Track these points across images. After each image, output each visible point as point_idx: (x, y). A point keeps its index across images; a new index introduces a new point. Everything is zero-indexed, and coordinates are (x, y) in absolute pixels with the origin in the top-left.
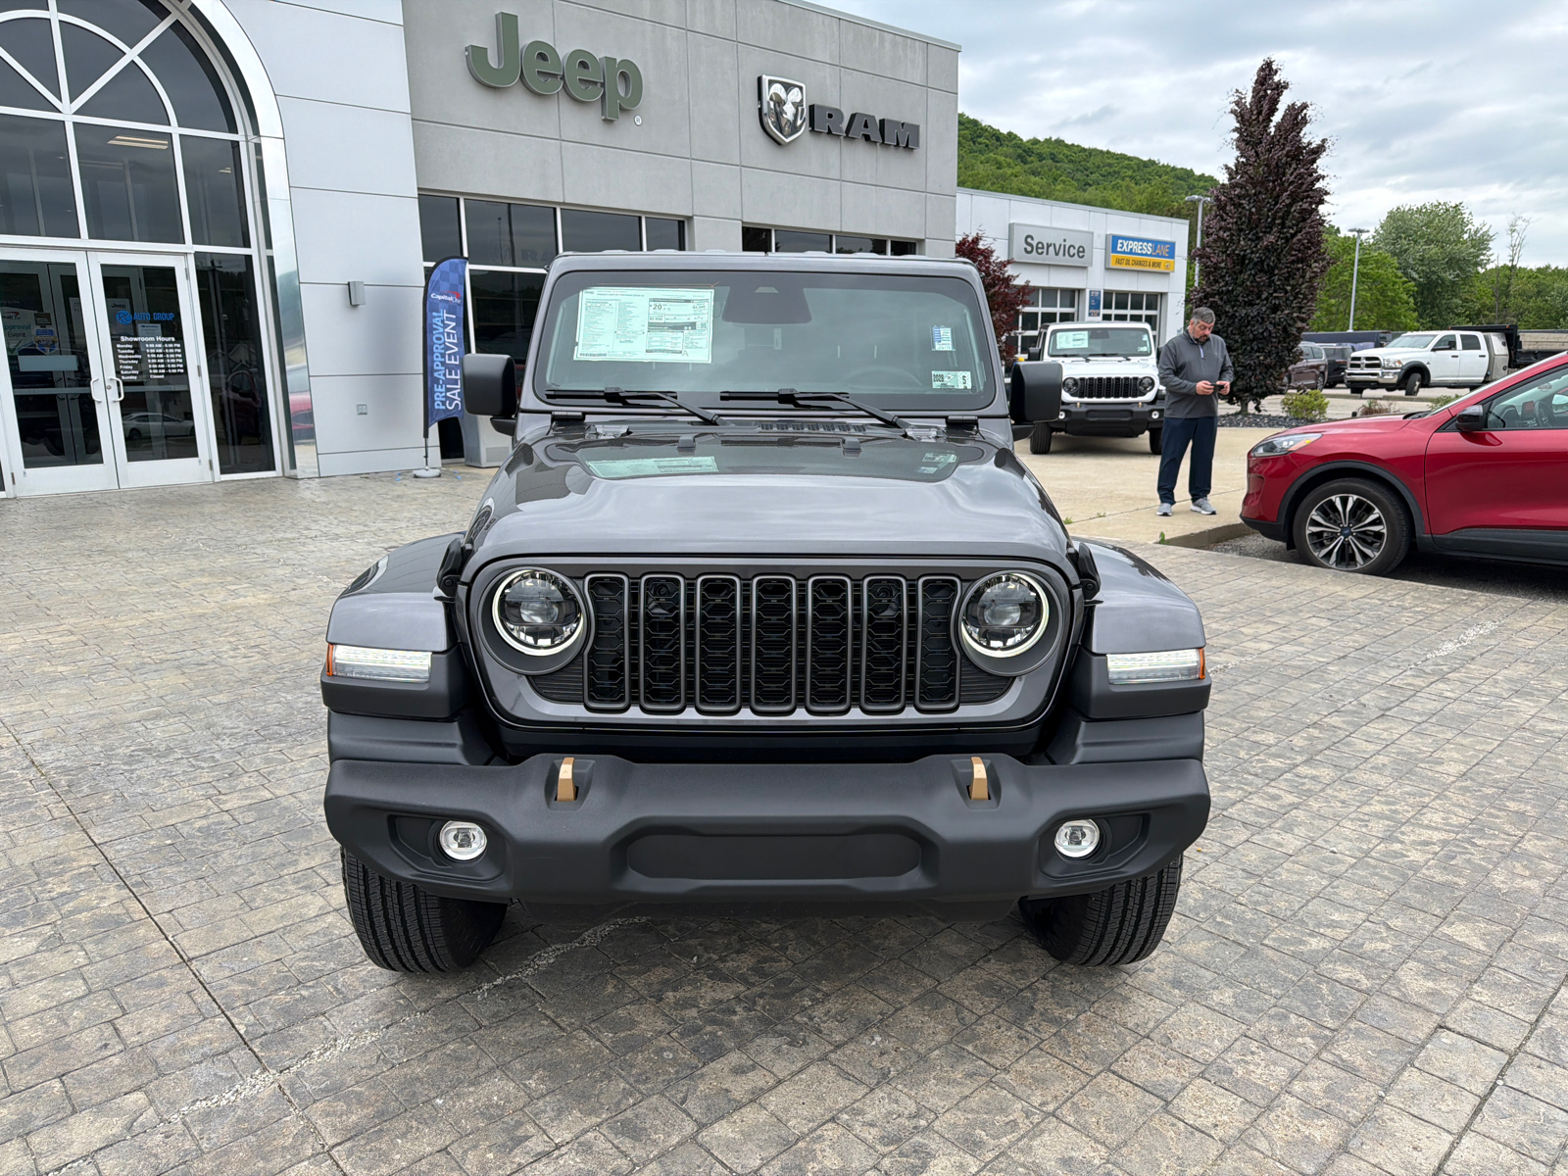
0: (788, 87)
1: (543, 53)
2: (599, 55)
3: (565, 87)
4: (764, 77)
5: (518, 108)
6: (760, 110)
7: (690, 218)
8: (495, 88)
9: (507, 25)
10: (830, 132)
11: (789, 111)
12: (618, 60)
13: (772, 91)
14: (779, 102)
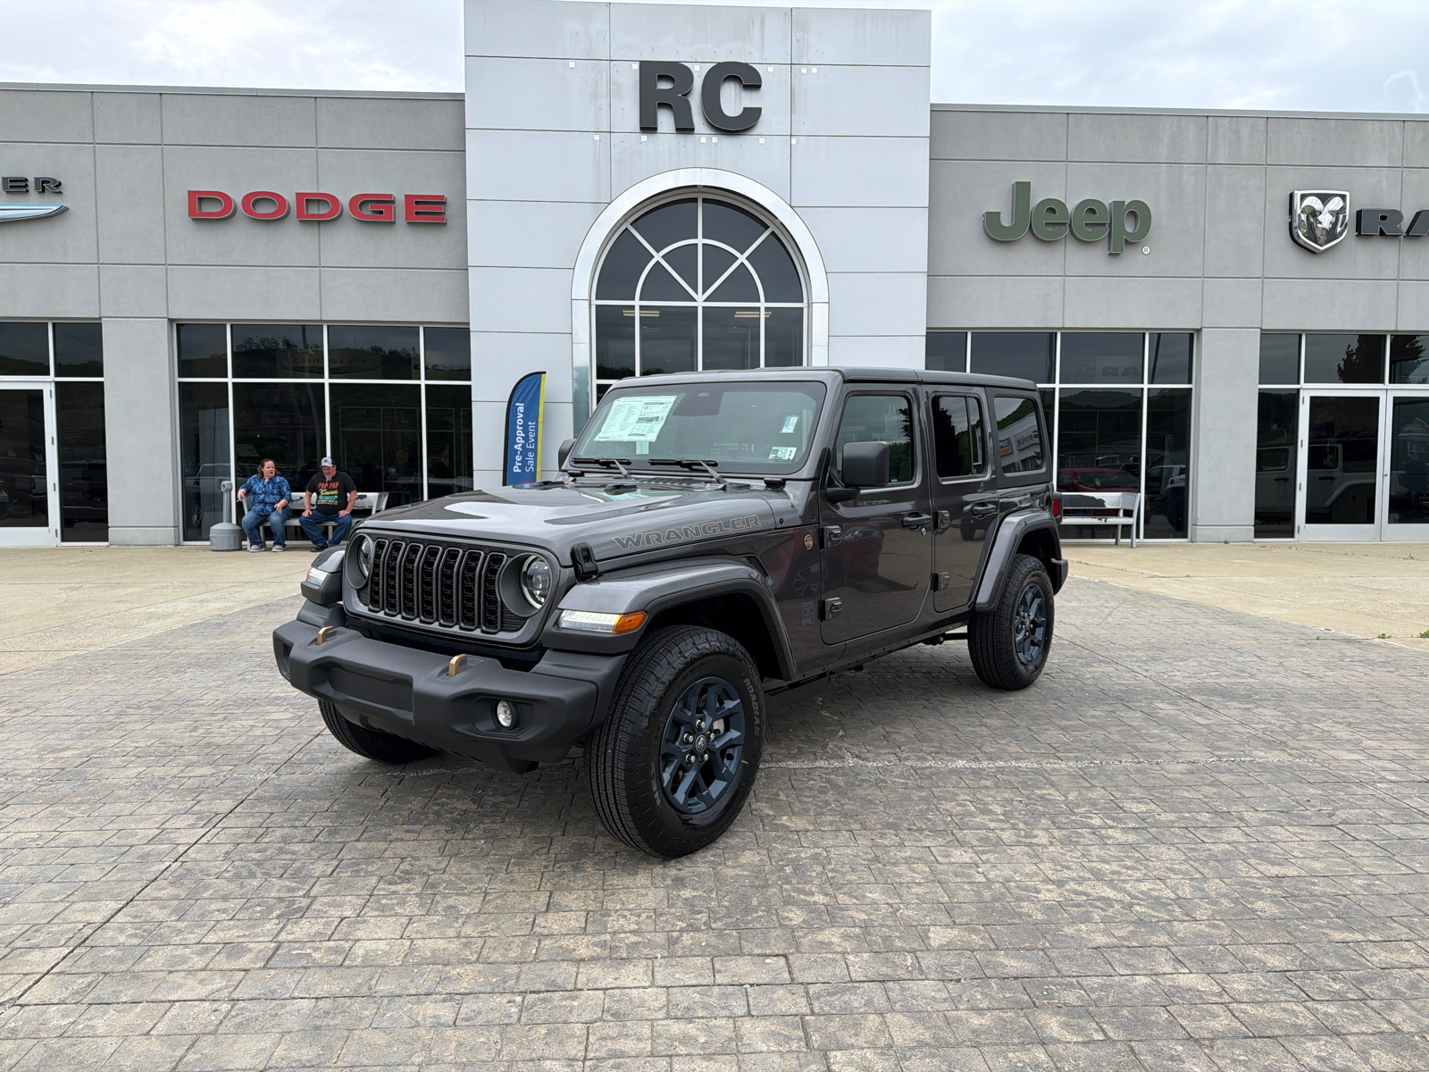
0: (1325, 199)
1: (1052, 207)
2: (1107, 202)
3: (1071, 231)
4: (1296, 192)
5: (1028, 255)
6: (1291, 224)
7: (1199, 331)
8: (1006, 242)
9: (1022, 190)
10: (1382, 233)
11: (1326, 220)
12: (1126, 203)
13: (1305, 203)
14: (1313, 213)
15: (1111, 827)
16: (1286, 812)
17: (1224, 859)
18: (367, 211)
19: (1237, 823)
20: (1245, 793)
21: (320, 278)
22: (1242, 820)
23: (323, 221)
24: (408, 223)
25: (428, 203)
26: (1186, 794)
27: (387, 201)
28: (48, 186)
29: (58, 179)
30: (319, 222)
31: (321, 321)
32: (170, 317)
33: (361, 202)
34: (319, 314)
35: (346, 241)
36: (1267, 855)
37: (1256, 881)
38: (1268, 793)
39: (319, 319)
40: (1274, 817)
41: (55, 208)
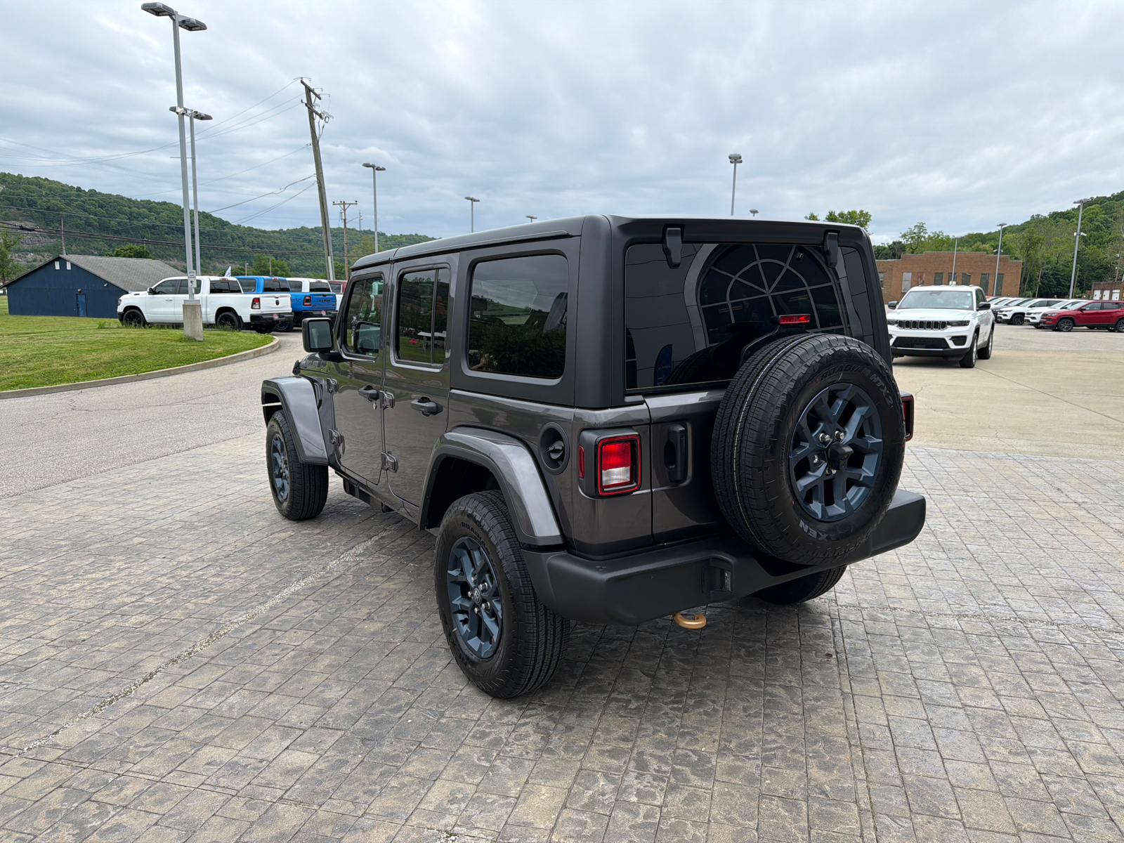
15: (136, 601)
16: (23, 670)
17: (46, 616)
19: (56, 643)
20: (69, 670)
22: (55, 647)
26: (116, 645)
36: (19, 630)
37: (17, 613)
38: (49, 680)
40: (30, 659)
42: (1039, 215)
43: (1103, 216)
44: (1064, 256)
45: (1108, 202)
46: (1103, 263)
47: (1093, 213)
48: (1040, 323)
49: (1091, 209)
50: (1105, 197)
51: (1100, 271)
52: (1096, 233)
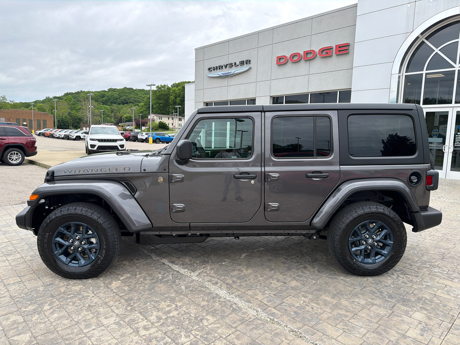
18: (324, 53)
21: (309, 78)
23: (311, 59)
24: (337, 55)
25: (343, 46)
27: (330, 48)
28: (248, 62)
29: (250, 59)
30: (310, 60)
31: (308, 92)
32: (271, 95)
33: (322, 50)
34: (307, 90)
35: (318, 64)
39: (307, 92)
41: (248, 68)
42: (49, 97)
43: (73, 100)
44: (65, 114)
45: (74, 95)
46: (79, 117)
47: (70, 98)
48: (64, 137)
49: (69, 97)
50: (72, 93)
51: (78, 120)
52: (73, 106)
